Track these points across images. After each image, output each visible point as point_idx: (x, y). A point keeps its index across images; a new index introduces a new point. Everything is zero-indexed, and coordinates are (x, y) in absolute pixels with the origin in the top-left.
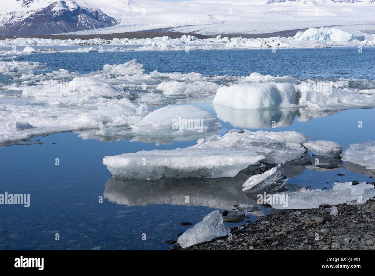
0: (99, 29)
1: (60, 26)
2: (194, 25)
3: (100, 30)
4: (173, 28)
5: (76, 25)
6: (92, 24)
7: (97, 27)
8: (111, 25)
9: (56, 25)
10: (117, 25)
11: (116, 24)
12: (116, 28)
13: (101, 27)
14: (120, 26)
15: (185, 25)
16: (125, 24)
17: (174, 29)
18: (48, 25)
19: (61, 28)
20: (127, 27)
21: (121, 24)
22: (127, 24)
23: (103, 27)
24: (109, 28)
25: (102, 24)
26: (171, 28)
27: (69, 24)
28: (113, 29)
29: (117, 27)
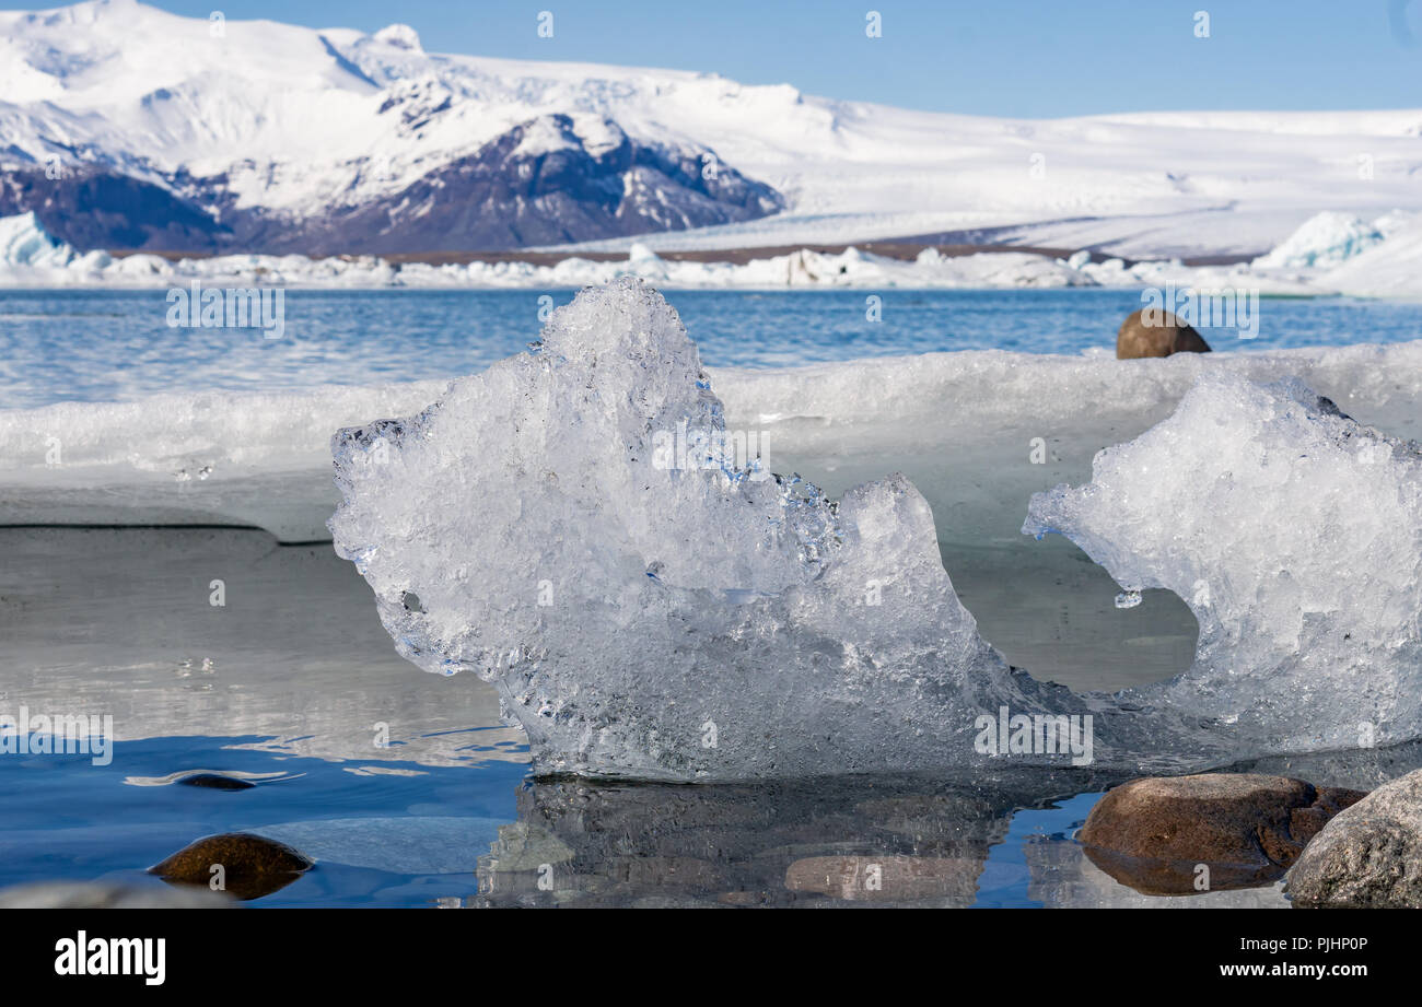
0: (704, 230)
1: (546, 216)
2: (1103, 219)
3: (709, 234)
4: (1014, 228)
5: (613, 211)
6: (681, 208)
7: (699, 220)
8: (758, 214)
9: (532, 211)
10: (783, 214)
11: (775, 212)
12: (777, 226)
13: (717, 219)
14: (794, 220)
15: (1067, 216)
16: (813, 211)
17: (1019, 234)
18: (499, 213)
19: (553, 225)
20: (822, 222)
21: (798, 211)
22: (826, 211)
23: (725, 221)
24: (750, 225)
25: (720, 210)
26: (1004, 229)
27: (586, 211)
28: (765, 231)
29: (781, 221)
